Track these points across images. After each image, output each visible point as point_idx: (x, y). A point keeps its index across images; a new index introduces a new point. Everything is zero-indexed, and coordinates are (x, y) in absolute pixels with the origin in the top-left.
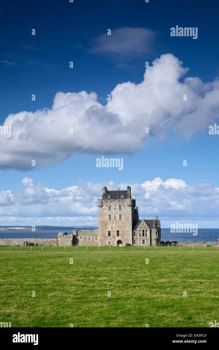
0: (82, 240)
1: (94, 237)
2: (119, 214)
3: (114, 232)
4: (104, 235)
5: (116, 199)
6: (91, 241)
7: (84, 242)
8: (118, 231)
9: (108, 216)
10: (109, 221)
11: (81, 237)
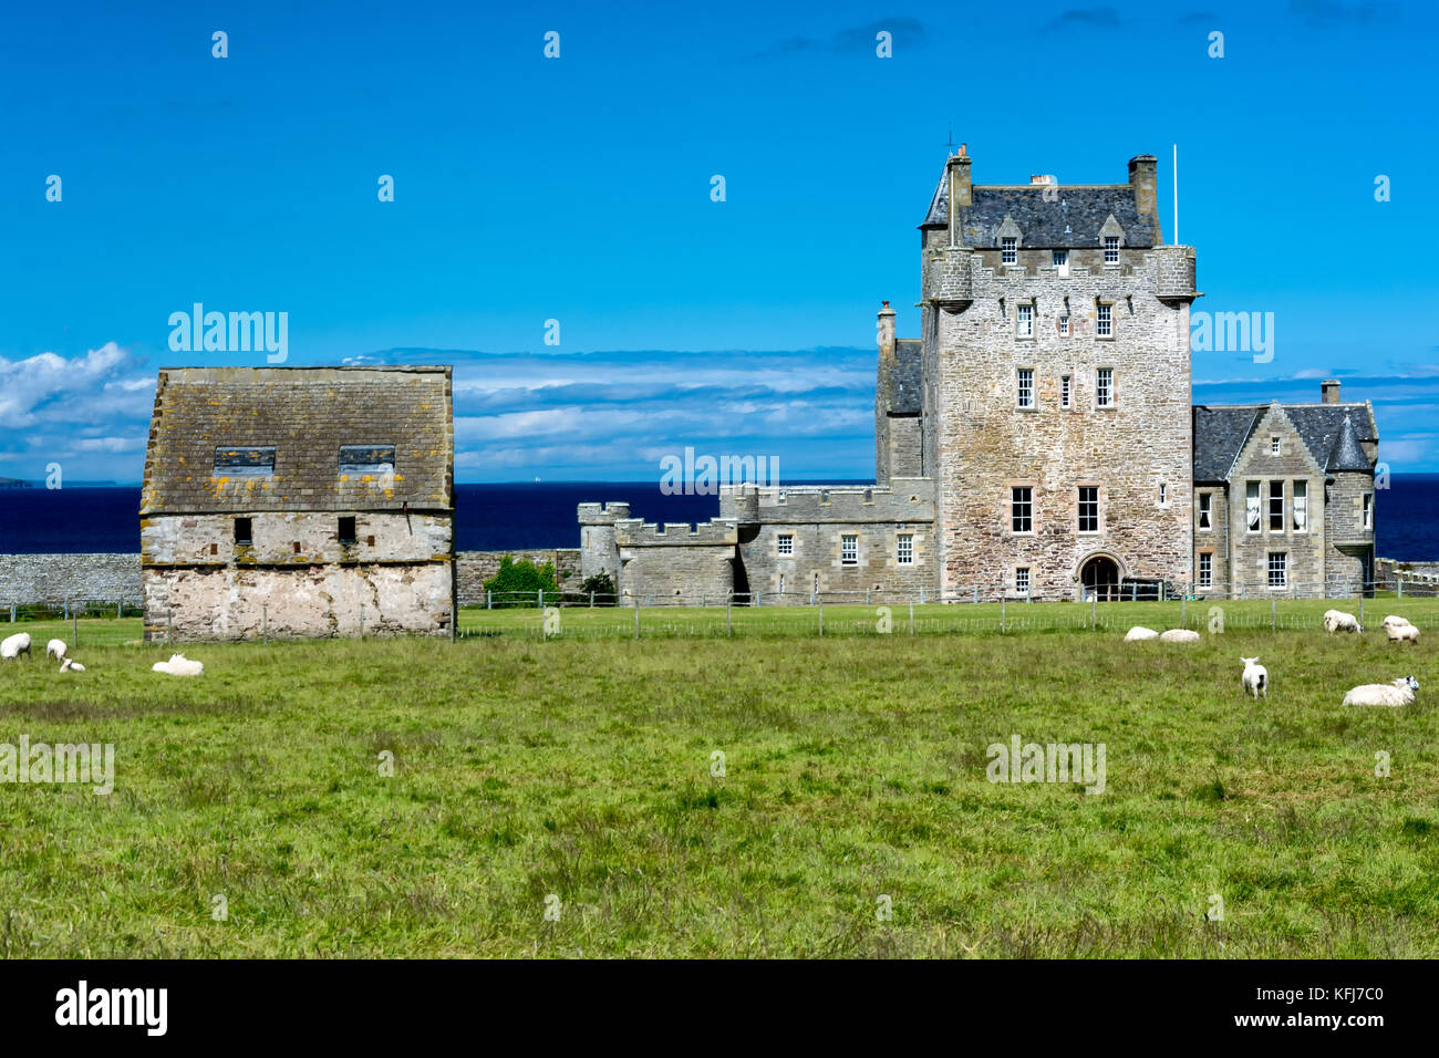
0: (792, 564)
1: (883, 540)
2: (1095, 366)
3: (1061, 499)
4: (979, 519)
5: (1060, 254)
6: (865, 568)
7: (811, 577)
8: (1089, 493)
9: (1013, 381)
10: (1021, 416)
11: (781, 537)
